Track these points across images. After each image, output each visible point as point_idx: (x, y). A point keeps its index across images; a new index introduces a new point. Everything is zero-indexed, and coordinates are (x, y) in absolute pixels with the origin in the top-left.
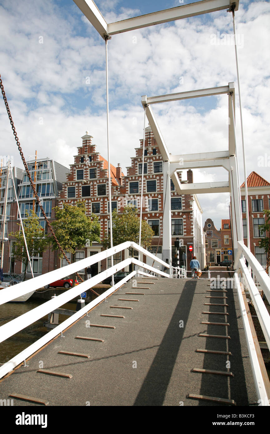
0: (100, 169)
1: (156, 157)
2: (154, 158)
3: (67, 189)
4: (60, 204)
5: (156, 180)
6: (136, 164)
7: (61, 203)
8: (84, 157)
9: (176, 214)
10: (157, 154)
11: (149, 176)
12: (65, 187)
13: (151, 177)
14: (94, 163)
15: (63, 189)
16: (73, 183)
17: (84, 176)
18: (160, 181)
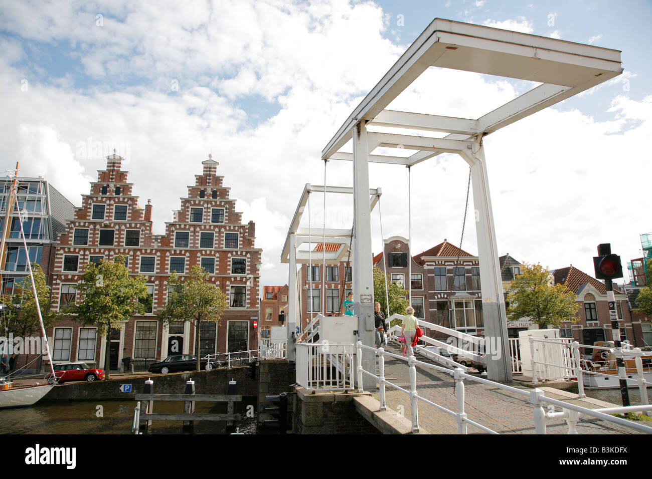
0: (133, 208)
1: (216, 202)
2: (214, 203)
3: (73, 231)
4: (58, 252)
5: (214, 232)
6: (188, 207)
7: (62, 252)
8: (108, 186)
9: (239, 279)
10: (218, 198)
11: (205, 226)
12: (71, 228)
13: (207, 227)
14: (124, 198)
15: (66, 230)
16: (85, 223)
17: (106, 214)
18: (220, 235)
